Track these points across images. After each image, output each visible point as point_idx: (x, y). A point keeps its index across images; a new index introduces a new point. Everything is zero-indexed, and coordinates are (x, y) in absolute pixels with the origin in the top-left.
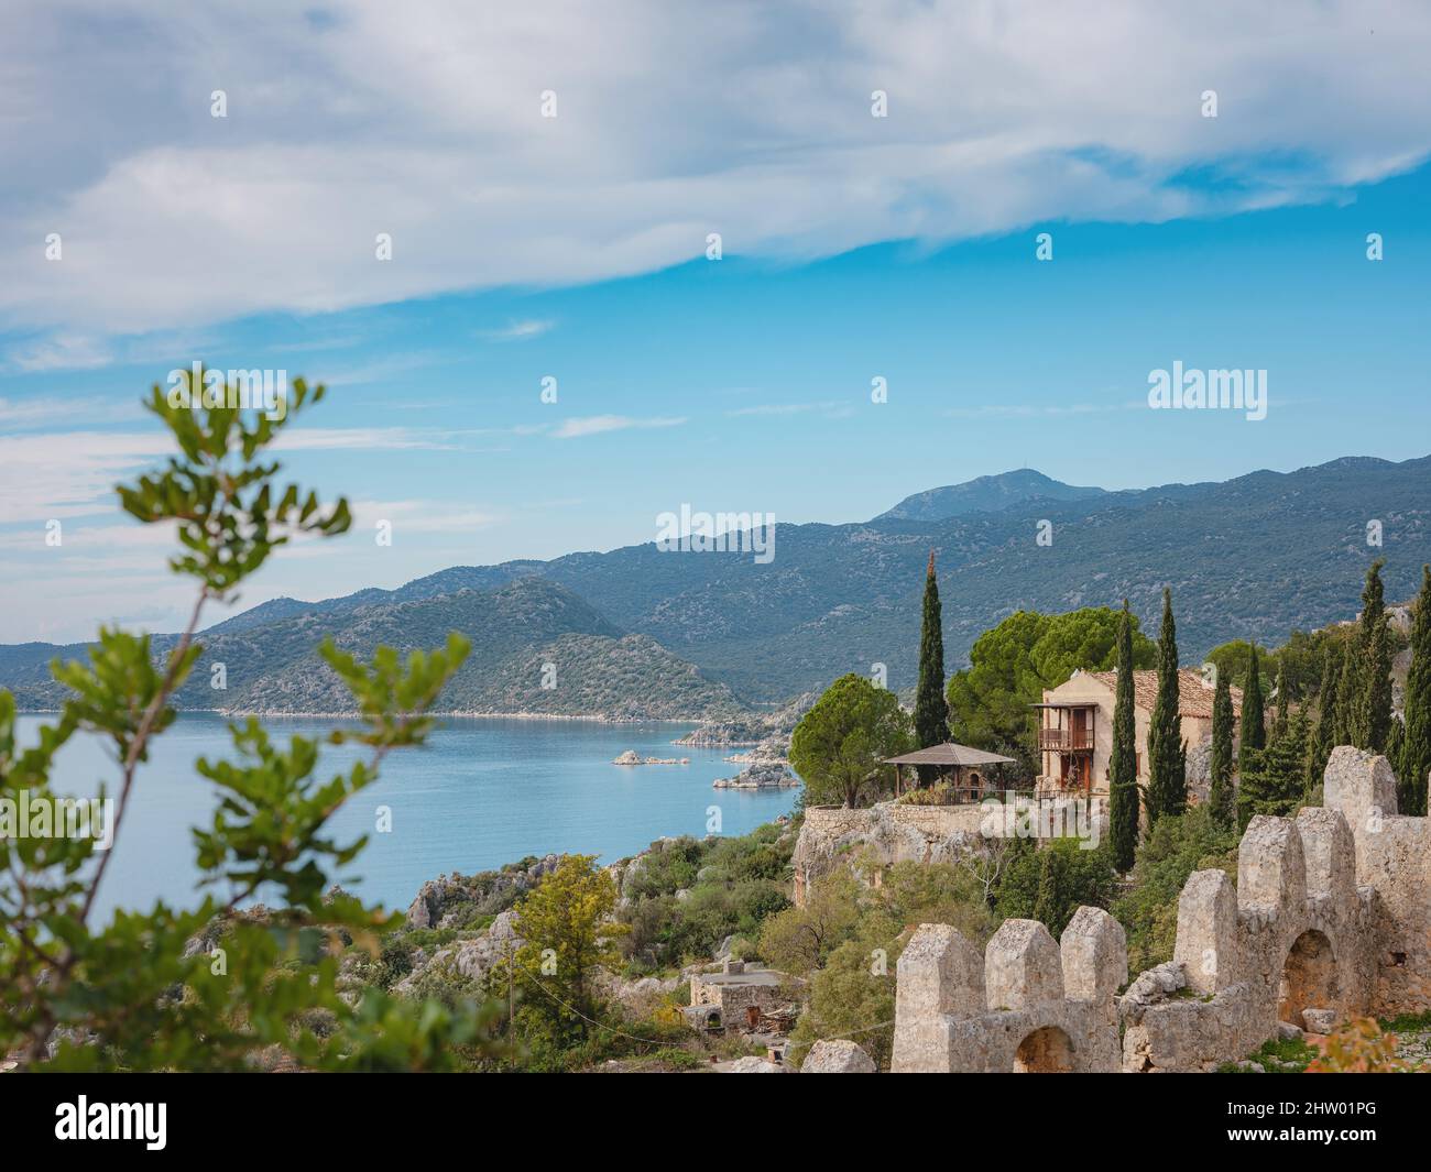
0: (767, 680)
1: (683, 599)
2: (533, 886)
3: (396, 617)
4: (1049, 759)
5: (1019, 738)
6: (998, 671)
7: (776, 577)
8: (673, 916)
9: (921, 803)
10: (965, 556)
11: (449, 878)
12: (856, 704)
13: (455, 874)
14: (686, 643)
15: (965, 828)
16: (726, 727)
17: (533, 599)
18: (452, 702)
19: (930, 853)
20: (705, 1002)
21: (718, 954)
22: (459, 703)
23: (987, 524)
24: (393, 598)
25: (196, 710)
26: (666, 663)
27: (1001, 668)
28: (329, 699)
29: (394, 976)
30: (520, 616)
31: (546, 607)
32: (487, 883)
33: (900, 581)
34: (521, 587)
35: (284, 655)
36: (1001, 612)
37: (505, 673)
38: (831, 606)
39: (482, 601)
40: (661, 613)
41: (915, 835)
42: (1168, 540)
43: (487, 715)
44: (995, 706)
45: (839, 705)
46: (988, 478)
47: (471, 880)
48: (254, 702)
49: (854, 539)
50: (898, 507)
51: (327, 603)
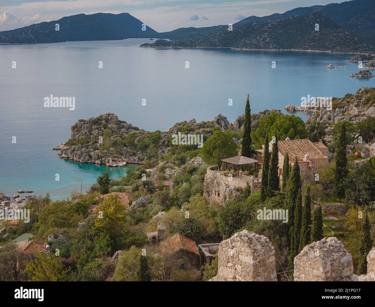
1: (359, 17)
15: (235, 185)
18: (291, 47)
19: (226, 191)
22: (293, 47)
24: (281, 16)
25: (226, 47)
26: (349, 37)
28: (259, 45)
35: (249, 33)
37: (306, 39)
39: (301, 19)
41: (224, 185)
48: (240, 46)
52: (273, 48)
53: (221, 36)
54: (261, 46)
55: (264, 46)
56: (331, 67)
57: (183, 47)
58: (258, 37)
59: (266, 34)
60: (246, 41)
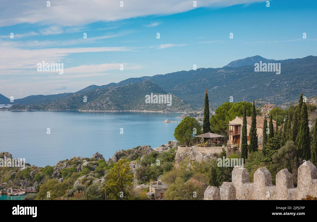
0: (199, 103)
1: (181, 85)
2: (139, 152)
3: (117, 89)
4: (230, 137)
5: (226, 131)
6: (221, 115)
7: (201, 80)
8: (149, 170)
9: (201, 146)
10: (243, 75)
11: (121, 151)
12: (189, 123)
13: (122, 150)
14: (181, 95)
15: (211, 152)
16: (189, 114)
17: (147, 85)
18: (129, 108)
19: (203, 158)
20: (152, 191)
21: (158, 179)
22: (131, 108)
23: (248, 68)
24: (117, 85)
25: (74, 110)
26: (176, 99)
27: (222, 115)
28: (102, 108)
29: (101, 176)
30: (144, 89)
31: (150, 87)
32: (130, 152)
33: (229, 81)
34: (144, 83)
35: (93, 98)
36: (251, 88)
37: (141, 102)
38: (214, 86)
39: (136, 86)
40: (176, 88)
41: (200, 154)
42: (289, 71)
43: (137, 111)
44: (220, 124)
45: (185, 124)
46: (249, 58)
47: (126, 151)
48: (86, 108)
49: (219, 71)
50: (229, 64)
51: (103, 86)
52: (114, 109)
53: (69, 100)
54: (104, 108)
55: (107, 107)
56: (167, 122)
57: (37, 110)
58: (102, 101)
59: (108, 98)
60: (92, 104)
